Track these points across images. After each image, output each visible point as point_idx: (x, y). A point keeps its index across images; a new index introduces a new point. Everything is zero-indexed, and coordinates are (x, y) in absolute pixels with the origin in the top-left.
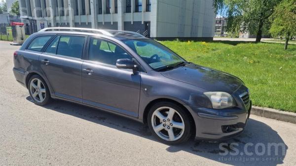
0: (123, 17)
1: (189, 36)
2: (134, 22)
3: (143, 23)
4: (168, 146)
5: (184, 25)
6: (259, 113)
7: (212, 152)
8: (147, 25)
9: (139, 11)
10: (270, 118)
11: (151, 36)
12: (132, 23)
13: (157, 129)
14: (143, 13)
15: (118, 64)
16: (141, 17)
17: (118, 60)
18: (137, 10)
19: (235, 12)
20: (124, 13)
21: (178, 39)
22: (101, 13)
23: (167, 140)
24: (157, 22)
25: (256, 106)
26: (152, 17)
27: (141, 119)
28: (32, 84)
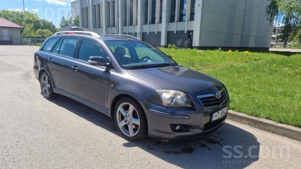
0: (167, 27)
1: (238, 46)
2: (177, 31)
3: (186, 32)
4: (127, 142)
5: (233, 34)
6: (253, 124)
7: (167, 152)
8: (190, 34)
9: (184, 20)
10: (264, 130)
11: (193, 45)
12: (175, 33)
13: (121, 124)
14: (186, 22)
15: (90, 61)
16: (184, 26)
17: (91, 57)
18: (181, 19)
19: (294, 19)
20: (168, 22)
21: (220, 49)
22: (147, 24)
23: (128, 135)
24: (201, 30)
25: (252, 115)
26: (196, 26)
27: (109, 114)
28: (42, 80)
